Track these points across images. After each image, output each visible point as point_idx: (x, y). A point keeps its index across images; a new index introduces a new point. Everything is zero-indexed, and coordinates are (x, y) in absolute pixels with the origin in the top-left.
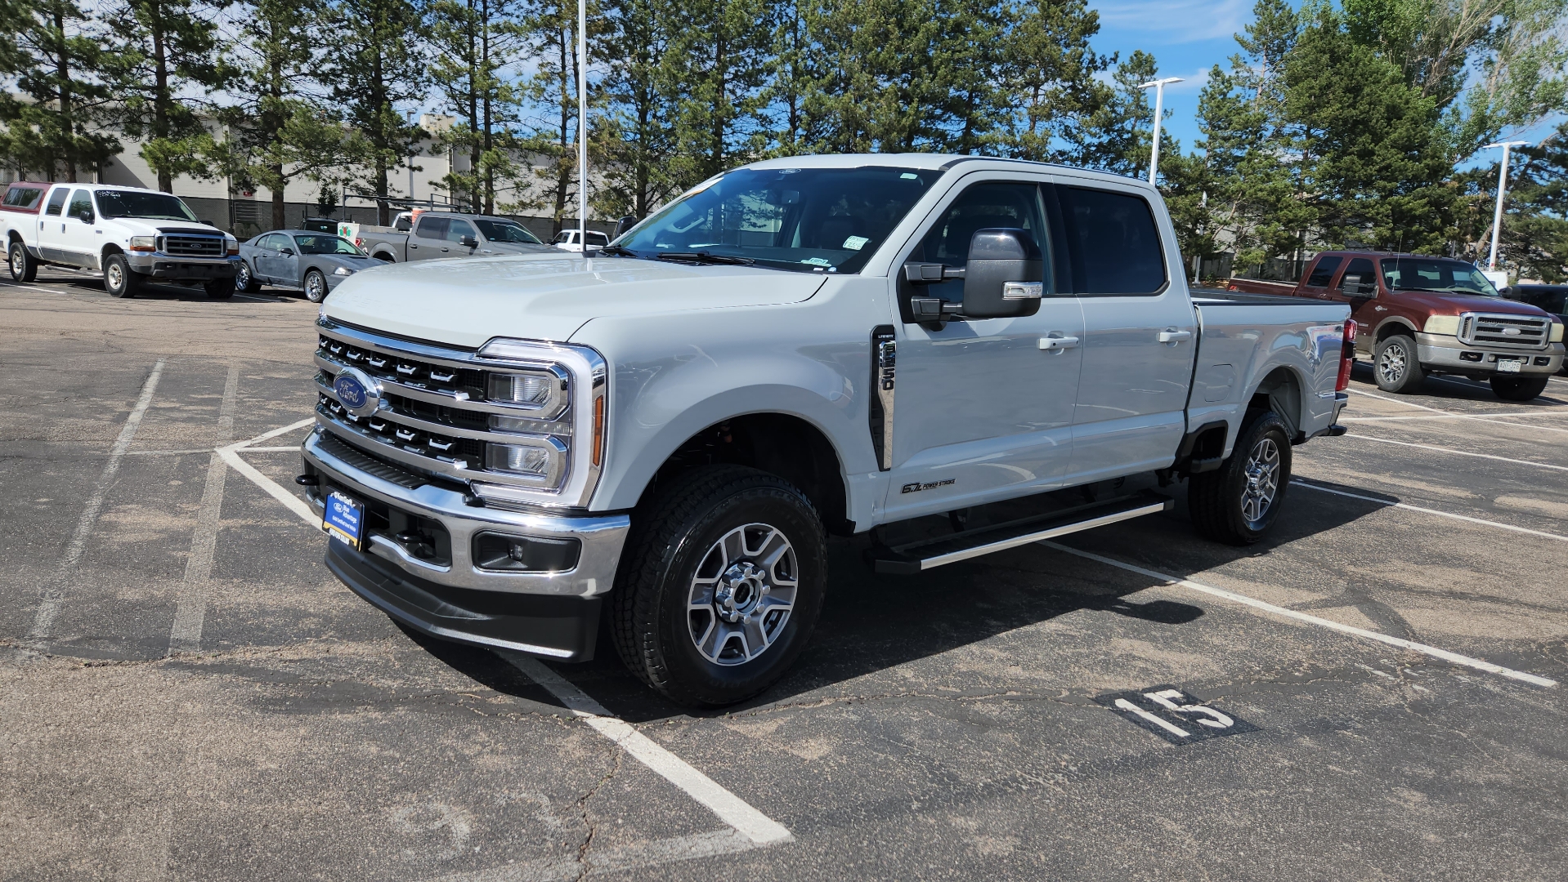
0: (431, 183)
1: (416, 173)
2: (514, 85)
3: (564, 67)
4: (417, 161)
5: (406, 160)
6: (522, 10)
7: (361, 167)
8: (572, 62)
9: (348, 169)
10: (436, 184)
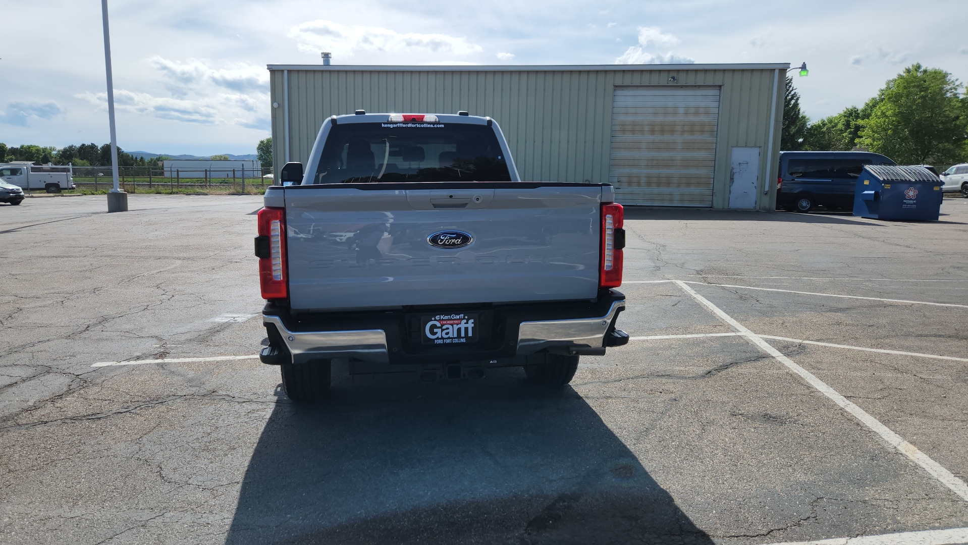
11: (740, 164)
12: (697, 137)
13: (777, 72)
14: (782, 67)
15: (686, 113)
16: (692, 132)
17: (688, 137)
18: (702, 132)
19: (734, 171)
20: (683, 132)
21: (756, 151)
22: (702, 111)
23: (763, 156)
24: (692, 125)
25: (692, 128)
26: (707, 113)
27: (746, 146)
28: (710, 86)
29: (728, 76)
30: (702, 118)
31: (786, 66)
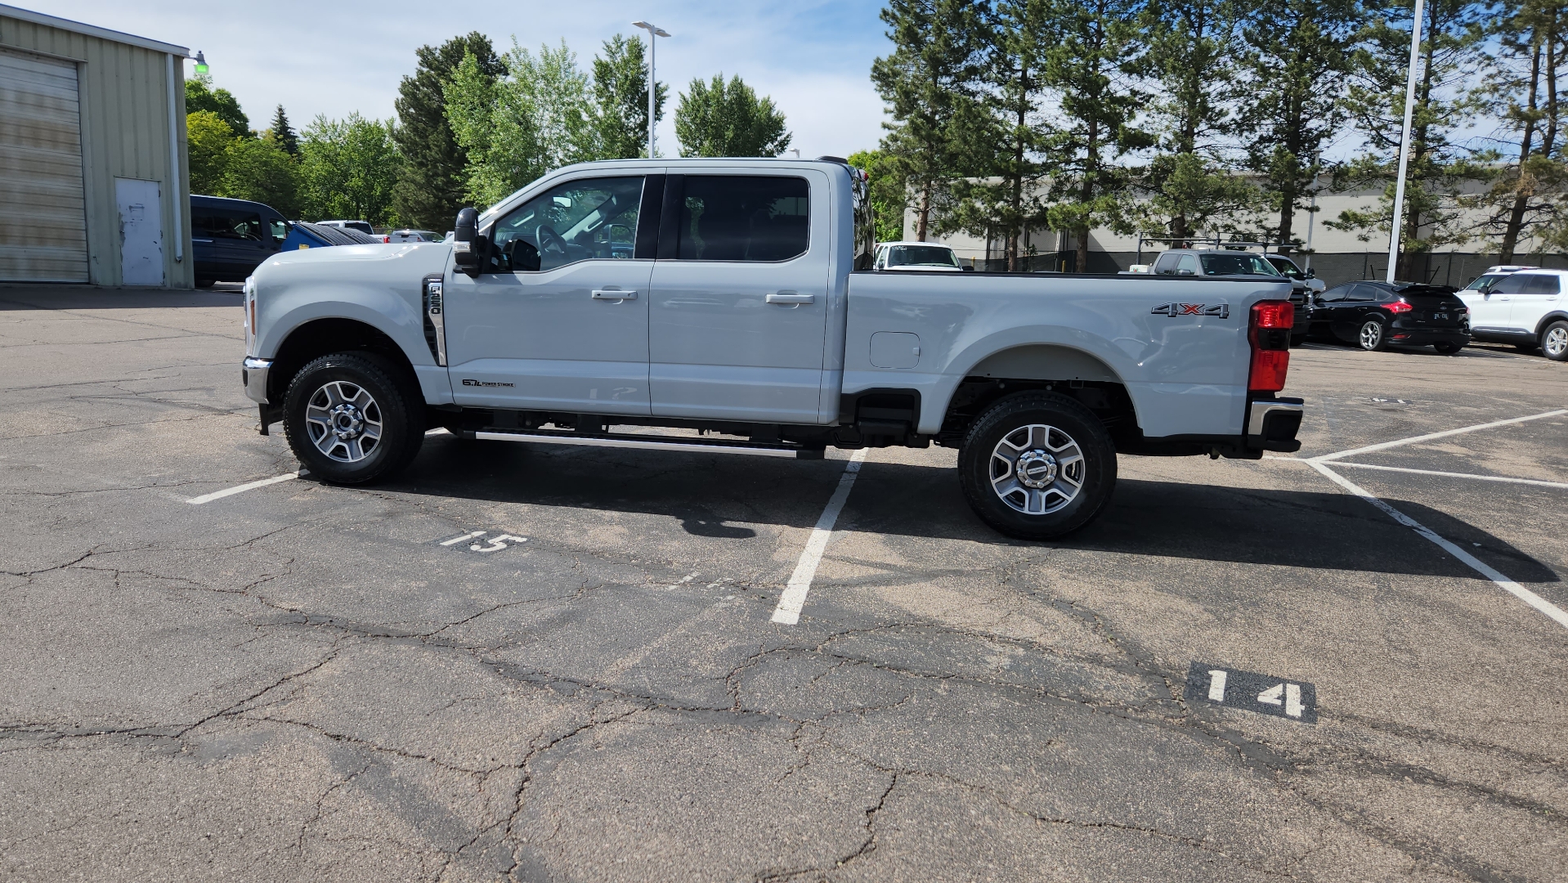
0: (1325, 223)
1: (1315, 213)
2: (1448, 105)
3: (1536, 72)
4: (1318, 201)
5: (1304, 201)
6: (1478, 17)
7: (1246, 212)
8: (1546, 64)
9: (1231, 215)
10: (1330, 224)
11: (130, 207)
12: (46, 151)
13: (170, 59)
14: (178, 52)
15: (20, 103)
16: (36, 140)
17: (28, 149)
18: (55, 143)
19: (123, 219)
20: (19, 139)
21: (152, 189)
22: (48, 102)
23: (165, 195)
24: (35, 127)
25: (35, 133)
26: (59, 109)
27: (137, 179)
28: (59, 59)
29: (93, 47)
30: (51, 117)
31: (184, 51)
